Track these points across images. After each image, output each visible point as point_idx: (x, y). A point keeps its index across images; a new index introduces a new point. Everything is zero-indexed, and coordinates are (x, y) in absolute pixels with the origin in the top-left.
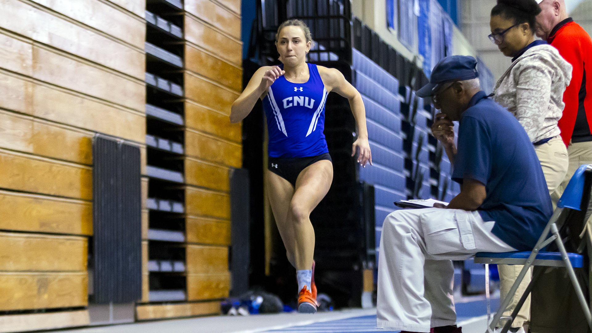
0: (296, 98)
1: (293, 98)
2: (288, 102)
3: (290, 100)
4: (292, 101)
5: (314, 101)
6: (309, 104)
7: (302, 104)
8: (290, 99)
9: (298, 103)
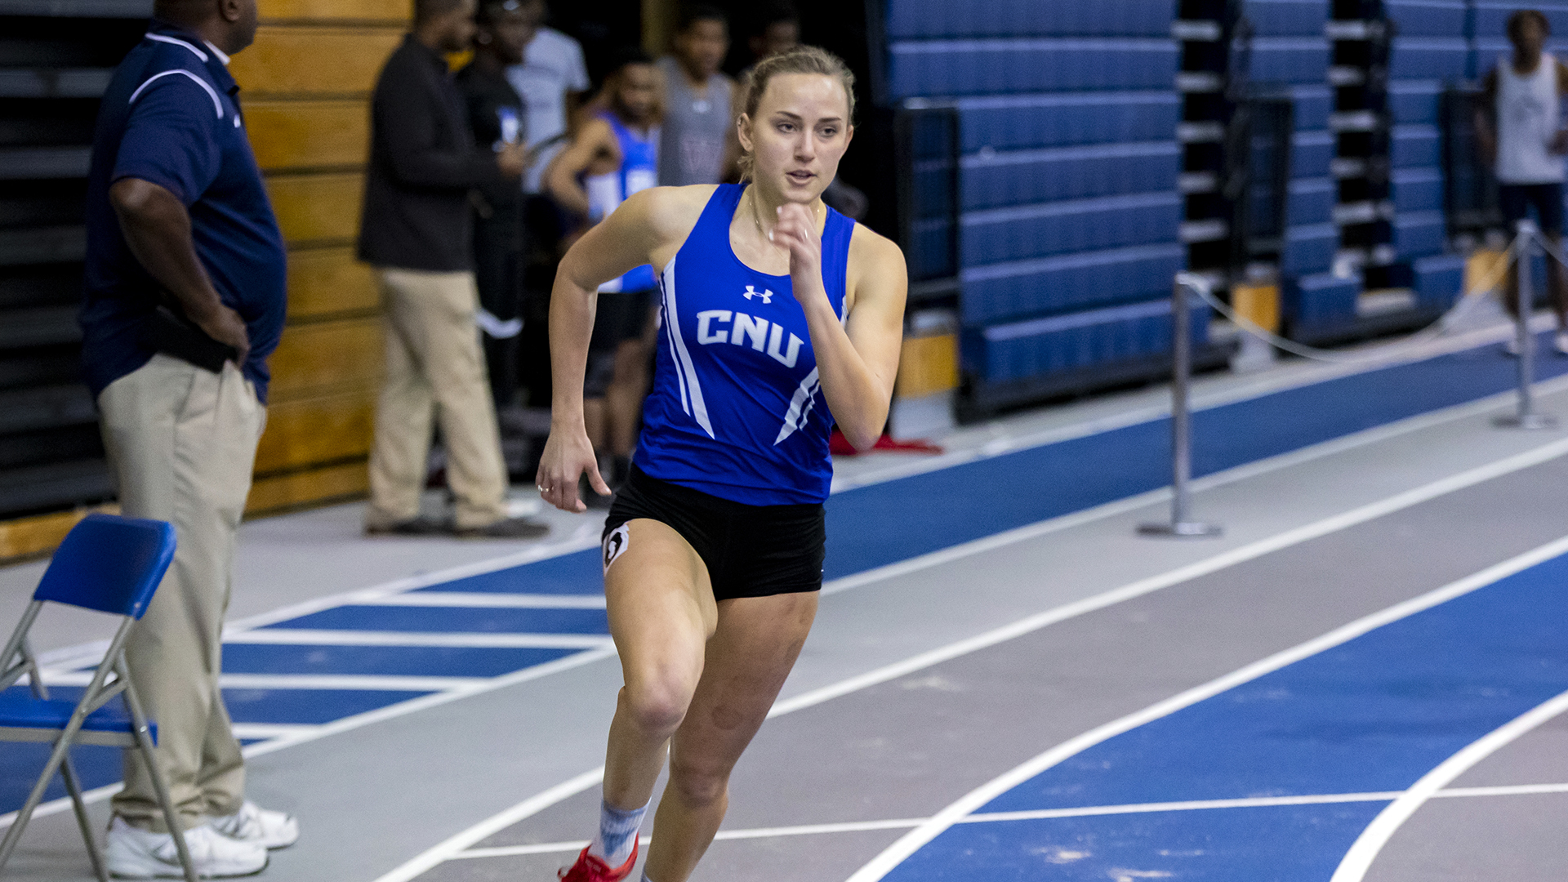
0: (742, 320)
1: (733, 317)
2: (715, 325)
3: (721, 320)
4: (729, 326)
5: (802, 343)
6: (783, 350)
7: (758, 345)
8: (724, 316)
9: (747, 338)
